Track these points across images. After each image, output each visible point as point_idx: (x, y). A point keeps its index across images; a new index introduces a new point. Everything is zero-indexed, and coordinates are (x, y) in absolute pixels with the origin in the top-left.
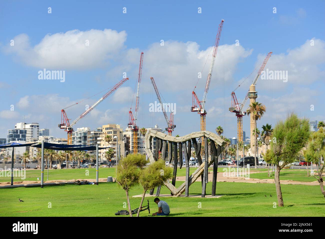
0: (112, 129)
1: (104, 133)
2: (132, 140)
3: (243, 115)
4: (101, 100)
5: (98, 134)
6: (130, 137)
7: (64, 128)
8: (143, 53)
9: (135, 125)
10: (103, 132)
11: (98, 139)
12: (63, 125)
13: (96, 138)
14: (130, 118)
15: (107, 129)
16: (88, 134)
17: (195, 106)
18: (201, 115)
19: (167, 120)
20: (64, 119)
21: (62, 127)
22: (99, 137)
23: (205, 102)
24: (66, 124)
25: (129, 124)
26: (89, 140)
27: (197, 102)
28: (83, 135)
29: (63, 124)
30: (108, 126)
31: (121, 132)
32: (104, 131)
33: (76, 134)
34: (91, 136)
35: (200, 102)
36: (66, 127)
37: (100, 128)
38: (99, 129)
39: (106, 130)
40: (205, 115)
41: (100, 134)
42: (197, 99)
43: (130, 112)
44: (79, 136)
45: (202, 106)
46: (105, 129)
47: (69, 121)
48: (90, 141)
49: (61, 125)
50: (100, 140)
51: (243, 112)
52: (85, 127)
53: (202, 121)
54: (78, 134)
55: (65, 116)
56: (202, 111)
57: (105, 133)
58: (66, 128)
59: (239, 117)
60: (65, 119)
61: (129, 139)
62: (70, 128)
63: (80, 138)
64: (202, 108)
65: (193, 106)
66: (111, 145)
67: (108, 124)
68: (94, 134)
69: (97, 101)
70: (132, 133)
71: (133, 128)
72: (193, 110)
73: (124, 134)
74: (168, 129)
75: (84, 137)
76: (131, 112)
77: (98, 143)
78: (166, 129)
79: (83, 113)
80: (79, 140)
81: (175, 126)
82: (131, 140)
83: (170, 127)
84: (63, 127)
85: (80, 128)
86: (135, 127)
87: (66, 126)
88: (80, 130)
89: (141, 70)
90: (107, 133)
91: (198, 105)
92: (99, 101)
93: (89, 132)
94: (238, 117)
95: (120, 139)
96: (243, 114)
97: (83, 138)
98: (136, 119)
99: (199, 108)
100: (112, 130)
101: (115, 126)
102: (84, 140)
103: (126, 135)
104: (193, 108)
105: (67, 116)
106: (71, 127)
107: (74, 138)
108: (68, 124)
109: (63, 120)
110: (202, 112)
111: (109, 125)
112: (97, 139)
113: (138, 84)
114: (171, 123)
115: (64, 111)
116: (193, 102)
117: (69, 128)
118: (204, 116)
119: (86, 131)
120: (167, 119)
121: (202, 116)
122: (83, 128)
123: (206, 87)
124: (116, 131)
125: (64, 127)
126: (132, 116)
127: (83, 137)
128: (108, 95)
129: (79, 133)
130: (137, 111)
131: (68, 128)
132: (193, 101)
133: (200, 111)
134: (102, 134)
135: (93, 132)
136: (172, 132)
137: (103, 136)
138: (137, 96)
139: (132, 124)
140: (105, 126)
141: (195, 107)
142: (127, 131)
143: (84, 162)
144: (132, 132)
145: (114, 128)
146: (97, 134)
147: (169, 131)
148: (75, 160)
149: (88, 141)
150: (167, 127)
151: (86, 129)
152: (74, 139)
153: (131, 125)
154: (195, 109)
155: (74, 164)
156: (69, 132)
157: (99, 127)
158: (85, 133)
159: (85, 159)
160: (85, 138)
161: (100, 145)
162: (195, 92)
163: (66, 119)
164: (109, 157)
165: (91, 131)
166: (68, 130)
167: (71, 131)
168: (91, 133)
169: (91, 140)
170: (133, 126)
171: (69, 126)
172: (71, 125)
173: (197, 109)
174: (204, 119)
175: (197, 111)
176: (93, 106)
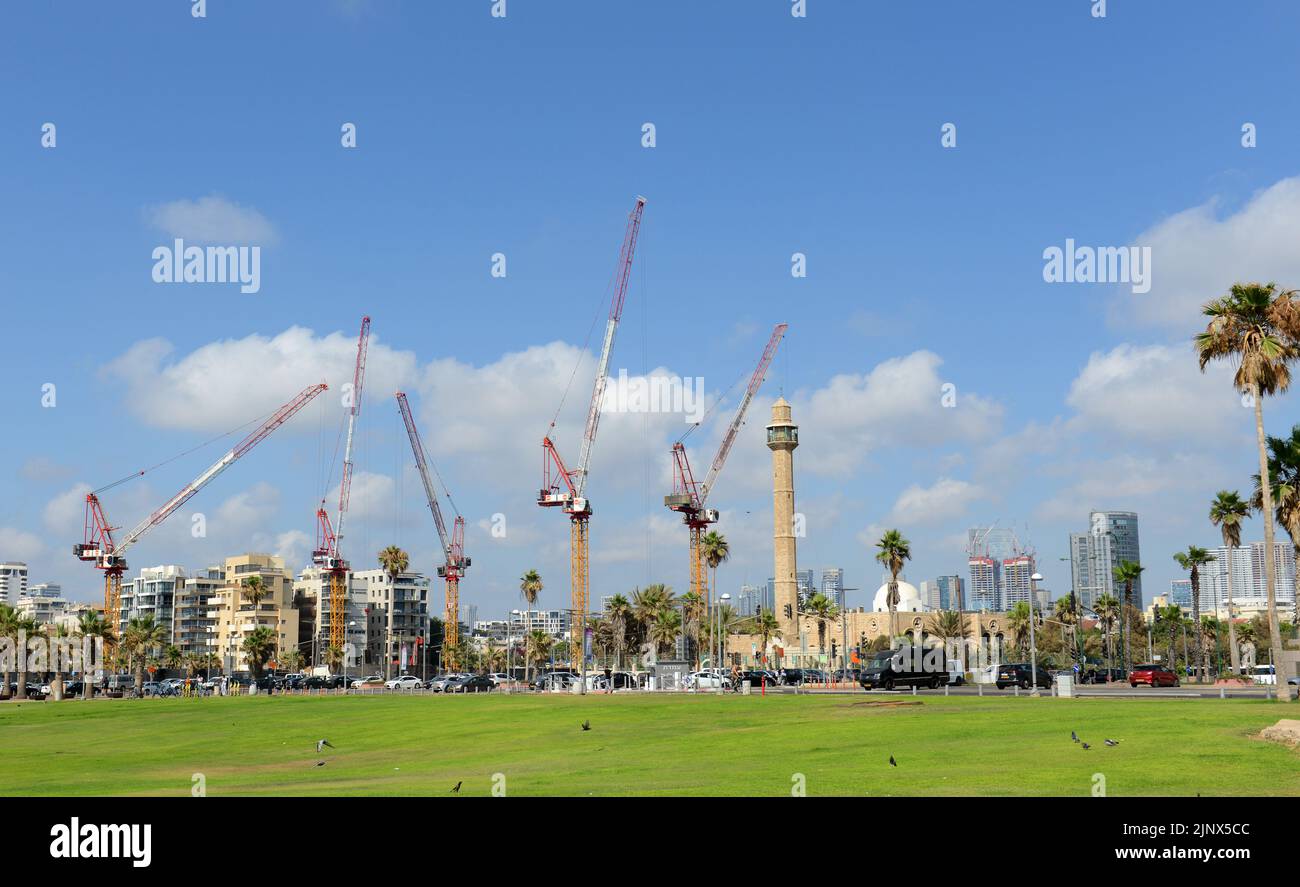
0: (258, 570)
1: (229, 584)
2: (323, 609)
3: (711, 520)
4: (226, 460)
5: (212, 587)
6: (315, 598)
7: (93, 558)
8: (368, 321)
9: (338, 555)
10: (227, 579)
11: (211, 601)
12: (92, 548)
13: (204, 599)
14: (321, 533)
15: (240, 569)
16: (176, 588)
17: (552, 487)
18: (572, 518)
19: (442, 541)
20: (96, 526)
21: (86, 553)
22: (215, 597)
23: (586, 473)
24: (102, 545)
25: (315, 554)
26: (182, 605)
27: (560, 475)
28: (159, 589)
29: (91, 543)
30: (245, 560)
31: (286, 581)
32: (231, 576)
33: (136, 589)
34: (187, 593)
35: (568, 474)
36: (100, 554)
37: (218, 568)
38: (213, 572)
39: (236, 572)
40: (587, 518)
41: (216, 586)
42: (560, 464)
43: (322, 513)
44: (148, 594)
45: (578, 487)
46: (233, 569)
47: (112, 533)
48: (184, 610)
49: (83, 547)
50: (217, 608)
51: (708, 511)
52: (166, 565)
53: (576, 538)
54: (145, 587)
55: (99, 516)
56: (579, 503)
57: (233, 582)
58: (101, 559)
59: (695, 529)
60: (99, 527)
61: (315, 603)
62: (116, 558)
63: (150, 599)
64: (578, 493)
65: (547, 489)
66: (253, 621)
67: (246, 554)
68: (196, 587)
69: (215, 462)
70: (325, 584)
71: (330, 567)
72: (547, 501)
73: (296, 586)
74: (446, 571)
75: (162, 598)
76: (325, 514)
77: (211, 615)
78: (440, 571)
79: (163, 507)
80: (147, 606)
81: (470, 561)
82: (318, 607)
83: (453, 564)
84: (90, 555)
85: (149, 567)
86: (336, 563)
87: (100, 551)
88: (149, 574)
89: (361, 375)
90: (240, 582)
91: (563, 484)
92: (220, 465)
93: (181, 582)
94: (691, 527)
95: (284, 603)
96: (711, 518)
97: (159, 599)
98: (341, 537)
99: (568, 495)
100: (258, 573)
101: (269, 560)
102: (163, 607)
103: (304, 590)
104: (544, 493)
105: (105, 517)
106: (118, 555)
107: (129, 600)
108: (107, 545)
109: (89, 530)
110: (578, 508)
111: (247, 557)
112: (205, 603)
113: (351, 421)
114: (456, 552)
115: (96, 500)
116: (547, 473)
117: (110, 558)
118: (585, 520)
119: (171, 577)
120: (446, 539)
121: (575, 520)
122: (160, 569)
123: (588, 421)
124: (272, 578)
125: (94, 555)
126: (328, 527)
127: (159, 596)
128: (253, 444)
129: (146, 582)
130: (345, 508)
131: (106, 556)
132: (547, 470)
133: (570, 503)
134: (224, 586)
135: (193, 581)
136: (457, 580)
137: (227, 593)
138: (347, 459)
139: (326, 554)
140: (233, 562)
141: (552, 491)
142: (307, 578)
143: (161, 675)
144: (324, 581)
145: (265, 566)
146: (208, 586)
147: (449, 578)
148: (127, 667)
149: (176, 610)
150: (442, 563)
151: (170, 572)
152: (131, 604)
153: (324, 557)
154: (552, 498)
155: (122, 683)
156: (109, 571)
157: (213, 565)
158: (167, 585)
159: (163, 667)
160: (165, 599)
161: (218, 623)
162: (551, 439)
163: (103, 527)
164: (256, 657)
165: (186, 575)
166: (106, 565)
167: (117, 568)
168: (187, 582)
169: (188, 605)
170: (329, 560)
171: (112, 550)
172: (118, 548)
173: (560, 498)
174: (585, 533)
175: (558, 504)
176: (200, 481)
